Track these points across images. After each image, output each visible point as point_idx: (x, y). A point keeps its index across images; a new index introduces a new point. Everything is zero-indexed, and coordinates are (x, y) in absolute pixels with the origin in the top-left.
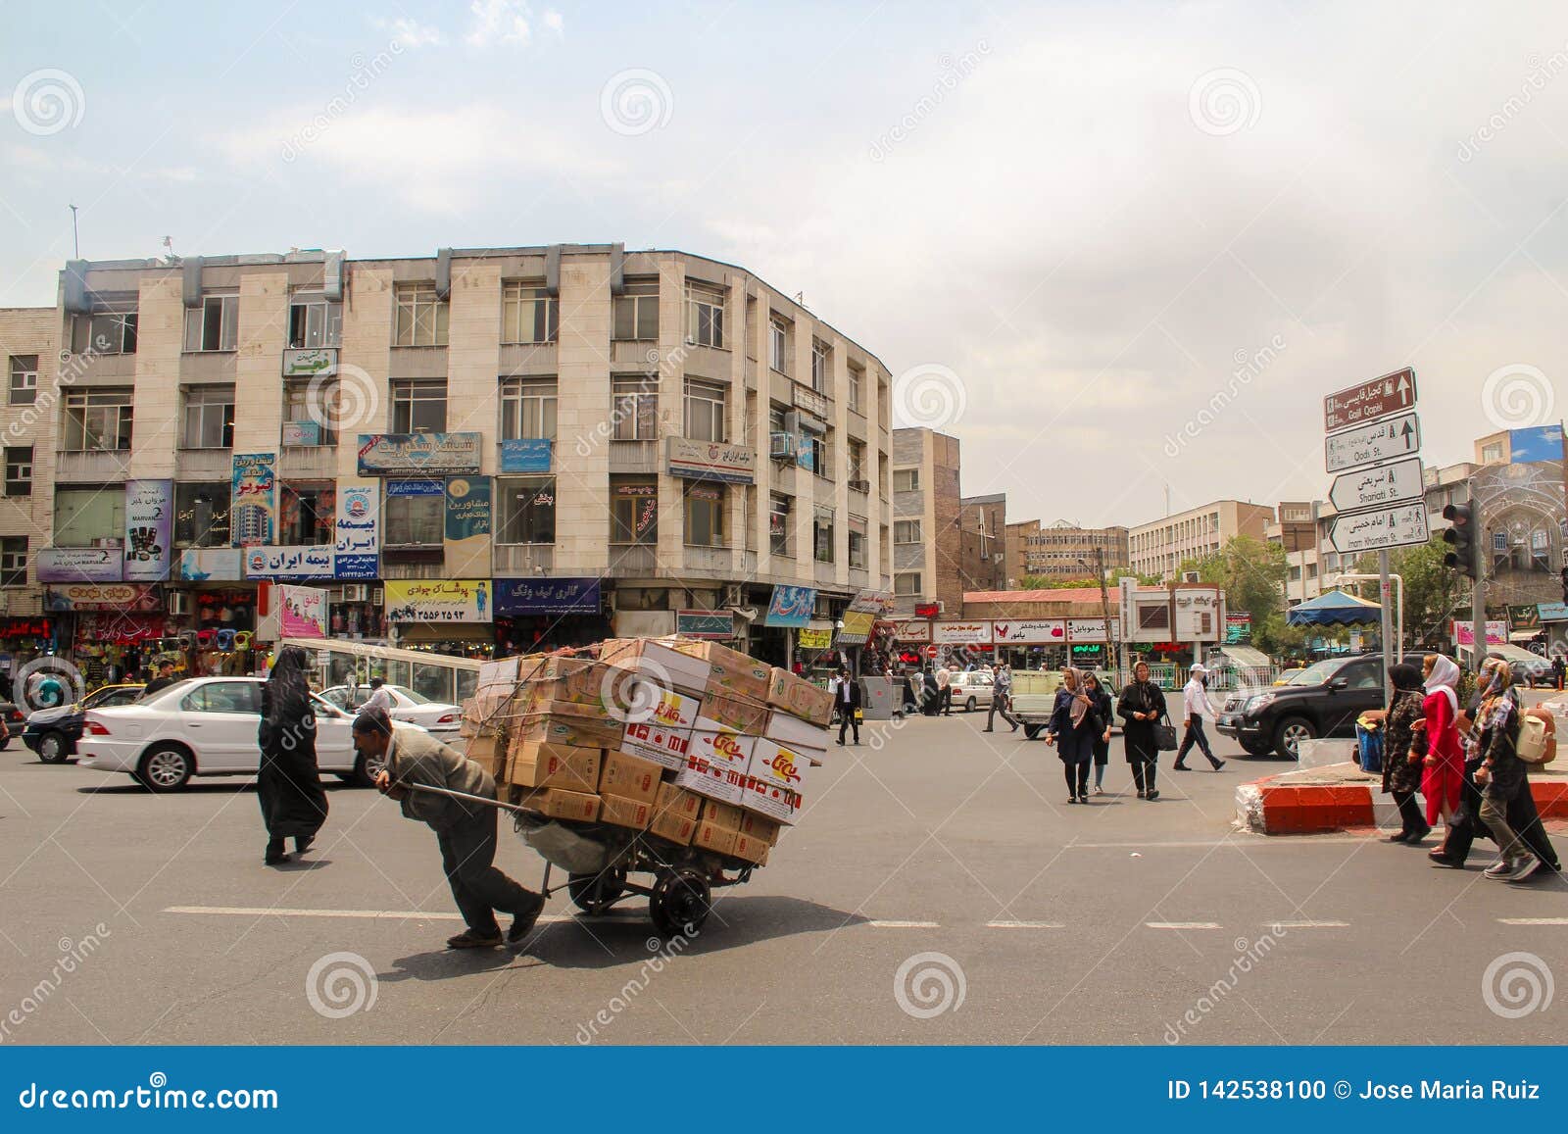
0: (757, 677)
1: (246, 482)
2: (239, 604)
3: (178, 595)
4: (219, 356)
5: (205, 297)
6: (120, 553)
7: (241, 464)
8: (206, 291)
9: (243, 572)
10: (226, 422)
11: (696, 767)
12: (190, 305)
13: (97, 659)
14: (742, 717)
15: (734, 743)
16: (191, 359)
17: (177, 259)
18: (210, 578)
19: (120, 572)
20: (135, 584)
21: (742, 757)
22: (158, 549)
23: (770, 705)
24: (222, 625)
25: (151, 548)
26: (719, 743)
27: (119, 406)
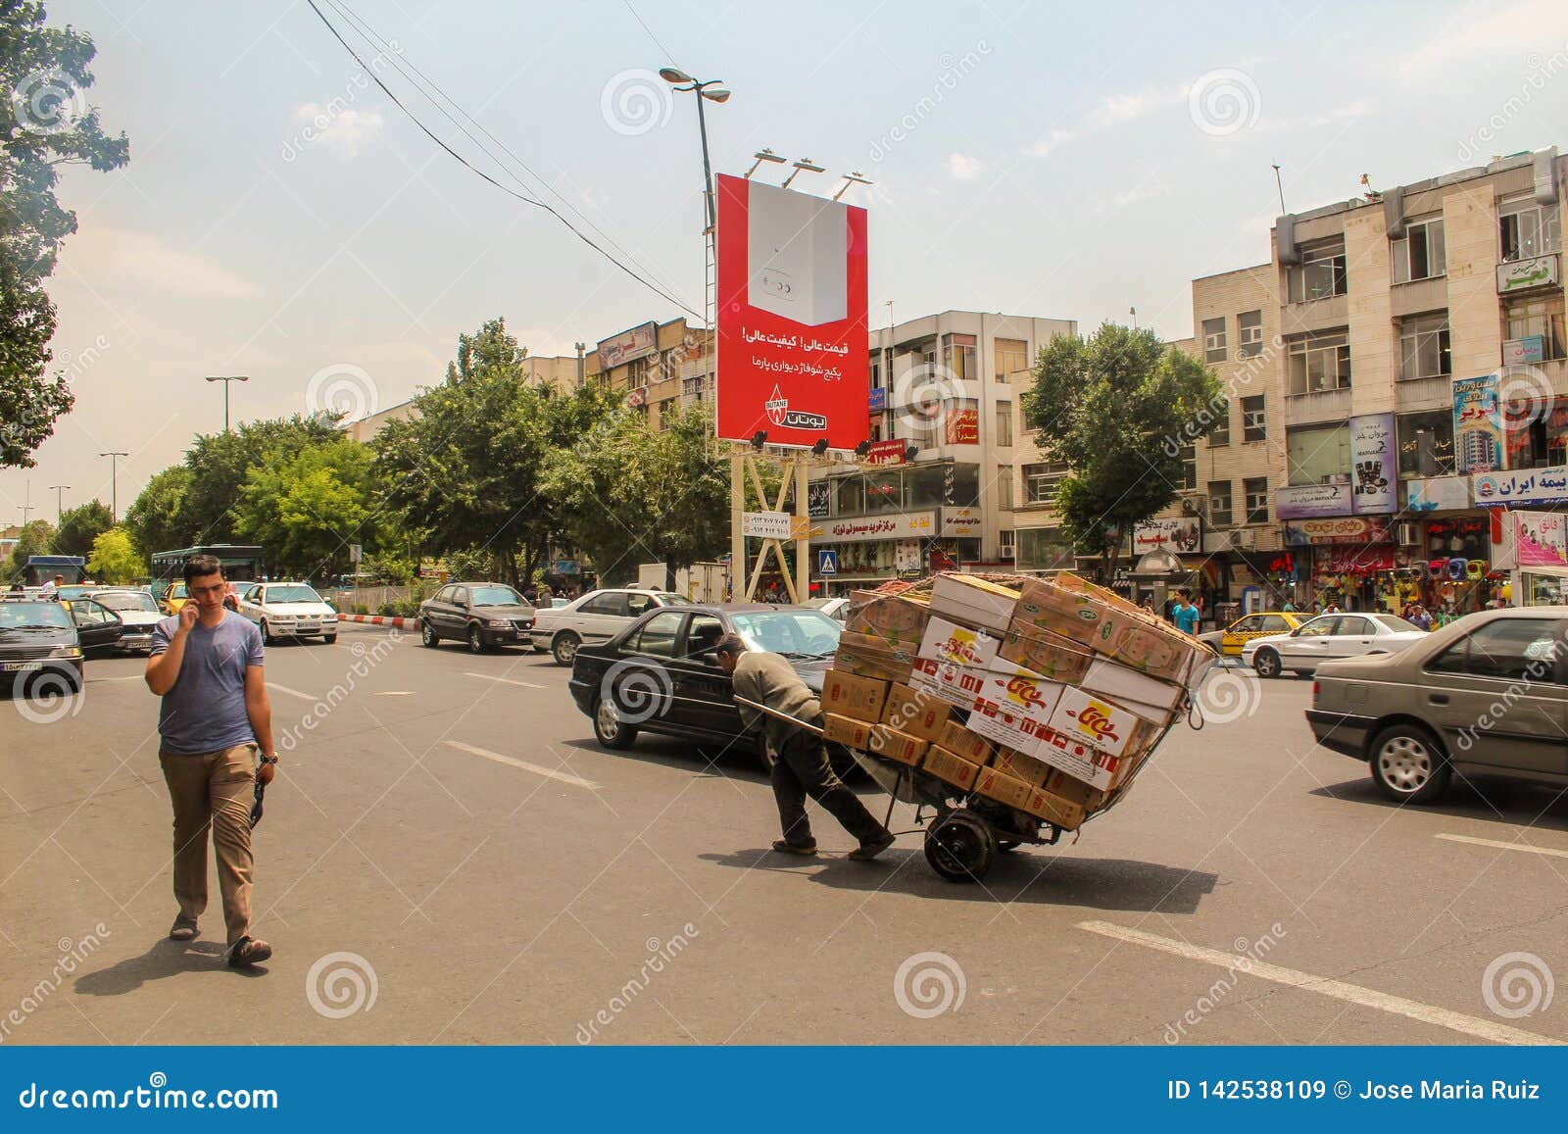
0: (1082, 618)
1: (1468, 408)
2: (1470, 533)
3: (1407, 526)
4: (1428, 284)
5: (1408, 226)
6: (1349, 488)
7: (1462, 390)
8: (1407, 220)
9: (1471, 499)
10: (1442, 349)
11: (983, 709)
12: (1394, 237)
13: (1334, 590)
14: (1054, 661)
15: (1034, 689)
16: (1401, 292)
17: (1376, 195)
18: (1437, 509)
19: (1350, 506)
20: (1365, 517)
21: (1043, 705)
22: (1384, 482)
23: (1095, 651)
24: (1453, 555)
25: (1377, 481)
26: (1015, 687)
27: (1336, 347)
